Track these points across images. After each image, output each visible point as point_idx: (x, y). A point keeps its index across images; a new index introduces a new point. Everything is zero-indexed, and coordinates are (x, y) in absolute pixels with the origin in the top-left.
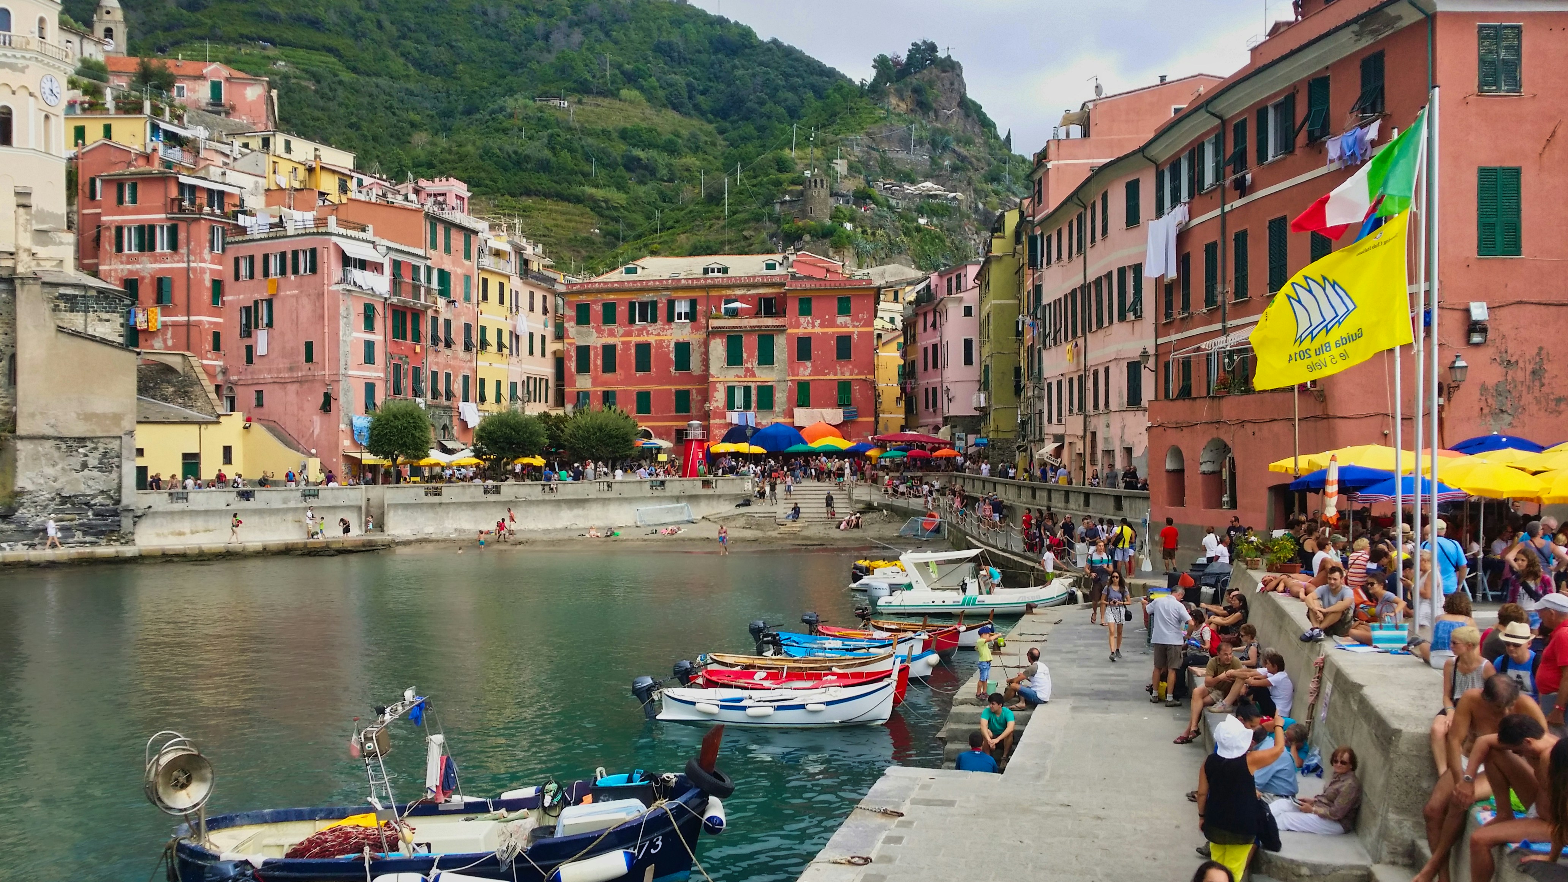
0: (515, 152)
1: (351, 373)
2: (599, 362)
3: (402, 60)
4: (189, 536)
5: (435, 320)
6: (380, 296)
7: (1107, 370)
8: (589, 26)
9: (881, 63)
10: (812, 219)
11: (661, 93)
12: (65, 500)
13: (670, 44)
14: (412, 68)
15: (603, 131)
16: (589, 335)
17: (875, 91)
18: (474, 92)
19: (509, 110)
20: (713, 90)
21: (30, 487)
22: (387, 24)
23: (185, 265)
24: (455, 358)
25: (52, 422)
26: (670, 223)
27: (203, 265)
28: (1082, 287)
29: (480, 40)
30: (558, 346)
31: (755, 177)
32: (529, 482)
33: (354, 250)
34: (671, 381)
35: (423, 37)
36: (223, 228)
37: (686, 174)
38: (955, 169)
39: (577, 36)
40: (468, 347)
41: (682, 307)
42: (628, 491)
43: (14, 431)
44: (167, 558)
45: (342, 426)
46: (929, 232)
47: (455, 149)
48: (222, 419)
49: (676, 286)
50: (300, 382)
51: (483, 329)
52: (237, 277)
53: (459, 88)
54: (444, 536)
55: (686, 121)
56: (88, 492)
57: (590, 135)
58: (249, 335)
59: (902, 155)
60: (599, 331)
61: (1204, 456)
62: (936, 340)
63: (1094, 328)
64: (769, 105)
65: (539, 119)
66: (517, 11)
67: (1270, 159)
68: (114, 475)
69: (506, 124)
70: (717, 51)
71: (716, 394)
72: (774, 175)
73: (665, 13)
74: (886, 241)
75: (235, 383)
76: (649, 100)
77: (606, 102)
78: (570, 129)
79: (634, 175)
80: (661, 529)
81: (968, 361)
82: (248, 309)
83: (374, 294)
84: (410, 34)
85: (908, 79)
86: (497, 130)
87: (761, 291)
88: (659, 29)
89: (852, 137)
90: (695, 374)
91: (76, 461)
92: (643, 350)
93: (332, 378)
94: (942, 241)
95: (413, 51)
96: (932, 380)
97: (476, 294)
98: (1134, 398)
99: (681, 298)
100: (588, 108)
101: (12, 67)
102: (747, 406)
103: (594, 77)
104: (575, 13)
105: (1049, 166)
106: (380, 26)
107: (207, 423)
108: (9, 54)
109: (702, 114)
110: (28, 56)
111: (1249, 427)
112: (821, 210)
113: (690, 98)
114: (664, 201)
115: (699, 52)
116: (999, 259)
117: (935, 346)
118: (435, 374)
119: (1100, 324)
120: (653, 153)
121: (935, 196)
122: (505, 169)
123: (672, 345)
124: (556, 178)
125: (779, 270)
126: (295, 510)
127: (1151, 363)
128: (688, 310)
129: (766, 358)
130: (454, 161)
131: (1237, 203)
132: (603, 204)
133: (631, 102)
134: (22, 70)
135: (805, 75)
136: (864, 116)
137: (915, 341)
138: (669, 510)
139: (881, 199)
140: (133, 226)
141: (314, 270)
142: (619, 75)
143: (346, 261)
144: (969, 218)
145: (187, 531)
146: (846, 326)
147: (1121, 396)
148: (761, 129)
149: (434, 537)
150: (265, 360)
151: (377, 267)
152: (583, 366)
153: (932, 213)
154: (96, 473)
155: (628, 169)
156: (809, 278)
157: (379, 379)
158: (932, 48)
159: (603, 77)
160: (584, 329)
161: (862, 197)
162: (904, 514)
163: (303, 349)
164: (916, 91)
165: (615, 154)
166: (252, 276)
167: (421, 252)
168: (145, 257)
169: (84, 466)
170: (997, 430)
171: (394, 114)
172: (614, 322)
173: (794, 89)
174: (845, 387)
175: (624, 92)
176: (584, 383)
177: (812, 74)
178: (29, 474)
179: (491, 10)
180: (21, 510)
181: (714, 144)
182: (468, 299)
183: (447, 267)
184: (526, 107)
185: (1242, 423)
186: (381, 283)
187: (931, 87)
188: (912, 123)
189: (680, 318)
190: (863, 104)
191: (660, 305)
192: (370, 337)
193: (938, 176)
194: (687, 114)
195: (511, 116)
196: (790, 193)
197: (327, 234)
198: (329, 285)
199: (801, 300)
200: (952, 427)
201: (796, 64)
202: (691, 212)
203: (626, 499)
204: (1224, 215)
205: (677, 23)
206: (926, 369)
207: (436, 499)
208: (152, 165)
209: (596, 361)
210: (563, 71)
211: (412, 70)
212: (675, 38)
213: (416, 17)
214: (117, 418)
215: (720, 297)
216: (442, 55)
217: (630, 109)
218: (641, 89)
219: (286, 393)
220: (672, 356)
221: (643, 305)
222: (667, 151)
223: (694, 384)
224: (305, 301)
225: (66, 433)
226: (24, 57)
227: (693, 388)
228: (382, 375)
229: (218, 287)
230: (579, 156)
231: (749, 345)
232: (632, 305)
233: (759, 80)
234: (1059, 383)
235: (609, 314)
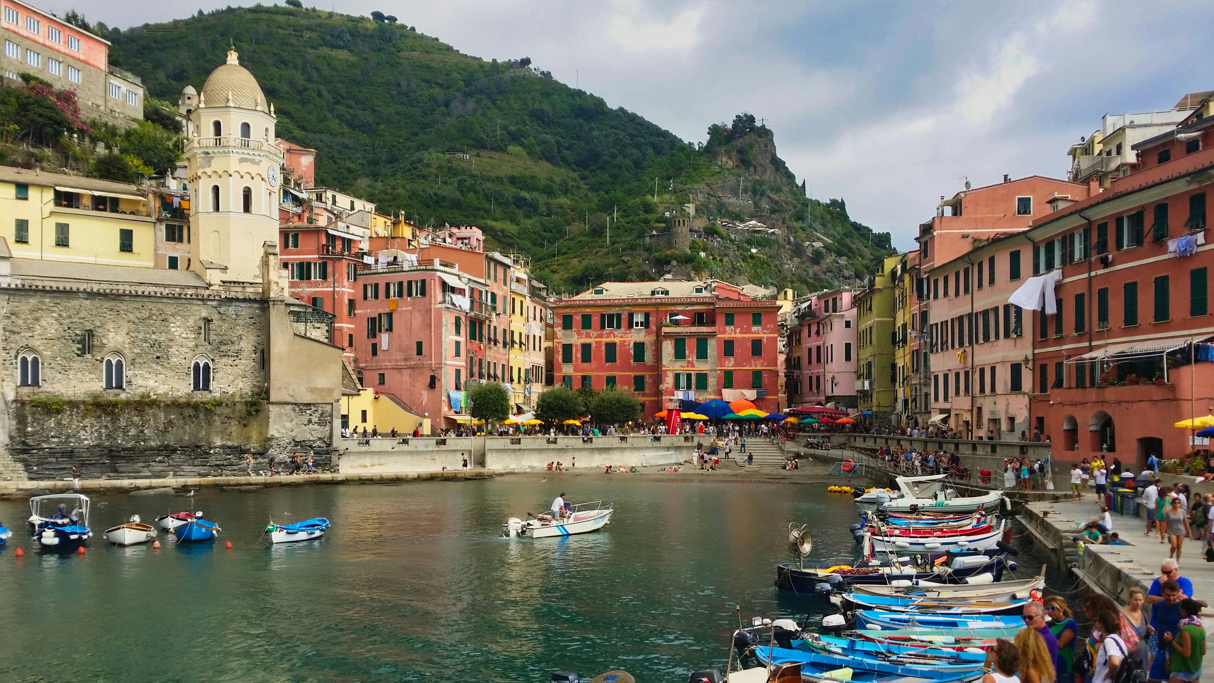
0: (435, 194)
1: (448, 362)
2: (579, 355)
3: (337, 121)
4: (369, 467)
5: (489, 326)
6: (464, 311)
7: (993, 369)
8: (480, 96)
9: (715, 131)
10: (675, 248)
11: (538, 149)
12: (297, 443)
13: (542, 111)
14: (345, 127)
15: (497, 178)
16: (571, 336)
17: (708, 151)
18: (394, 146)
19: (425, 161)
20: (576, 146)
21: (277, 435)
22: (324, 92)
23: (332, 289)
24: (498, 353)
25: (292, 393)
26: (564, 250)
27: (343, 289)
28: (970, 315)
29: (396, 106)
30: (549, 344)
31: (628, 216)
32: (571, 436)
33: (452, 281)
34: (631, 369)
35: (353, 103)
36: (355, 265)
37: (560, 210)
38: (773, 211)
39: (471, 104)
40: (505, 346)
41: (639, 318)
42: (638, 442)
43: (268, 399)
44: (362, 481)
45: (443, 398)
46: (759, 258)
47: (389, 191)
48: (361, 392)
49: (634, 304)
50: (412, 368)
51: (513, 332)
52: (365, 298)
53: (381, 142)
54: (522, 471)
55: (557, 170)
56: (311, 438)
57: (488, 180)
58: (375, 336)
59: (733, 200)
60: (579, 334)
61: (1092, 421)
62: (820, 343)
63: (981, 341)
64: (620, 158)
65: (450, 168)
66: (423, 84)
67: (1125, 248)
68: (328, 428)
69: (425, 172)
70: (577, 116)
71: (667, 379)
72: (643, 216)
73: (536, 87)
74: (730, 266)
75: (363, 369)
76: (529, 154)
77: (497, 155)
78: (472, 176)
79: (521, 211)
80: (667, 468)
81: (848, 358)
82: (373, 320)
83: (461, 310)
84: (342, 100)
85: (734, 143)
86: (419, 176)
87: (696, 308)
88: (533, 99)
89: (696, 186)
90: (648, 364)
91: (305, 418)
92: (611, 348)
93: (437, 366)
94: (769, 266)
95: (346, 114)
96: (816, 370)
97: (509, 309)
98: (1016, 386)
99: (638, 312)
100: (484, 160)
101: (252, 161)
102: (689, 387)
103: (488, 136)
104: (467, 86)
105: (935, 234)
106: (320, 95)
107: (353, 395)
108: (246, 152)
109: (568, 164)
110: (262, 154)
111: (1124, 405)
112: (683, 242)
113: (559, 152)
114: (545, 231)
115: (564, 117)
116: (880, 290)
117: (819, 348)
118: (489, 363)
119: (987, 338)
120: (536, 195)
121: (759, 232)
122: (428, 207)
123: (632, 344)
124: (465, 213)
125: (705, 293)
126: (432, 451)
127: (1030, 365)
128: (643, 320)
129: (702, 354)
130: (389, 201)
131: (1101, 272)
132: (500, 234)
133: (516, 155)
134: (258, 163)
135: (646, 136)
136: (702, 170)
137: (800, 343)
138: (663, 457)
139: (724, 234)
140: (295, 263)
141: (423, 293)
142: (507, 135)
143: (445, 287)
144: (784, 248)
145: (369, 465)
146: (758, 333)
147: (1006, 384)
148: (614, 177)
149: (516, 471)
150: (386, 353)
151: (461, 292)
152: (568, 358)
153: (758, 244)
154: (316, 426)
155: (518, 207)
156: (728, 299)
157: (462, 366)
158: (751, 119)
159: (495, 136)
160: (568, 332)
161: (711, 232)
162: (826, 461)
163: (415, 347)
164: (740, 152)
165: (507, 195)
166: (376, 297)
167: (483, 281)
168: (304, 283)
169: (310, 421)
170: (879, 406)
171: (335, 162)
172: (590, 327)
173: (638, 146)
174: (757, 374)
175: (510, 148)
176: (568, 370)
177: (651, 135)
178: (276, 427)
179: (403, 83)
180: (271, 450)
181: (579, 188)
182: (505, 312)
183: (495, 291)
184: (438, 159)
185: (1120, 402)
186: (464, 302)
187: (751, 149)
188: (740, 176)
189: (637, 325)
190: (701, 162)
191: (623, 316)
192: (458, 338)
193: (760, 216)
194: (556, 165)
195: (428, 166)
196: (656, 229)
197: (432, 270)
198: (435, 304)
199: (727, 315)
200: (836, 403)
201: (639, 127)
202: (580, 241)
203: (635, 448)
204: (1090, 278)
205: (546, 95)
206: (810, 362)
207: (516, 446)
208: (303, 221)
209: (577, 354)
210: (464, 132)
211: (346, 129)
212: (546, 106)
213: (347, 87)
214: (330, 391)
215: (666, 312)
216: (367, 117)
217: (515, 160)
218: (522, 145)
219: (402, 376)
220: (632, 352)
221: (611, 317)
222: (545, 193)
223: (646, 371)
224: (417, 314)
225: (300, 401)
226: (259, 155)
227: (647, 374)
228: (464, 364)
229: (352, 304)
230: (481, 197)
231: (691, 347)
232: (603, 316)
233: (611, 139)
234: (946, 376)
235: (586, 323)
